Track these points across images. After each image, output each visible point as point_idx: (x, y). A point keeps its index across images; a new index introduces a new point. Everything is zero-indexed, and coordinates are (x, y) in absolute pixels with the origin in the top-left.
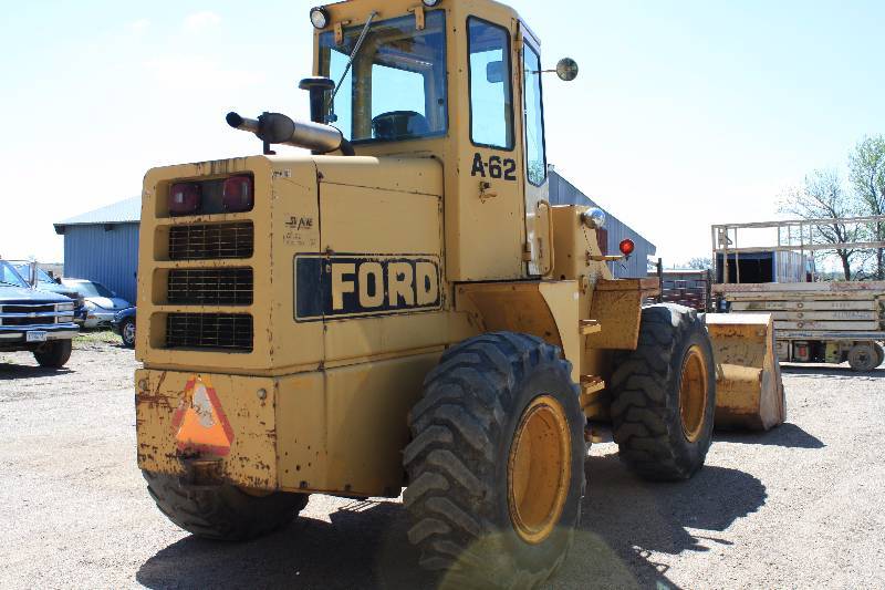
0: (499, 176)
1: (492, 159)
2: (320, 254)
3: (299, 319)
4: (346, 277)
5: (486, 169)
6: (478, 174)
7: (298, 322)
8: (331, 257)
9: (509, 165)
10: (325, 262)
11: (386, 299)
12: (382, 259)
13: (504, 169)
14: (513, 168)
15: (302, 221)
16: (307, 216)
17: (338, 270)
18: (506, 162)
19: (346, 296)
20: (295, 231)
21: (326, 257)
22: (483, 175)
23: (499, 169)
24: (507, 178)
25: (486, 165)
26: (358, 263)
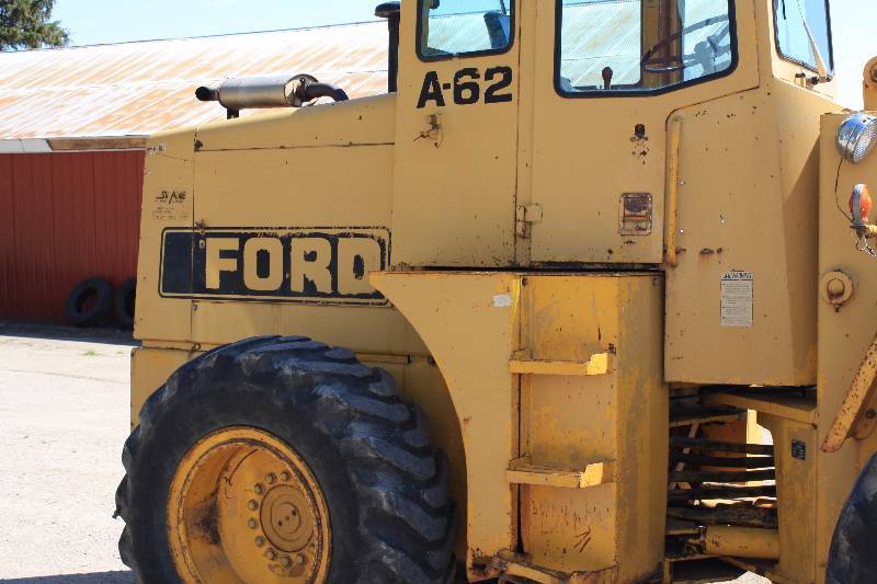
0: (474, 99)
1: (459, 75)
2: (194, 228)
3: (164, 294)
4: (225, 254)
5: (448, 95)
6: (431, 104)
7: (163, 297)
8: (204, 232)
9: (498, 77)
10: (198, 237)
11: (286, 282)
12: (282, 233)
13: (484, 85)
14: (507, 81)
15: (174, 195)
16: (179, 190)
17: (213, 246)
18: (489, 74)
19: (224, 275)
20: (165, 205)
21: (200, 231)
22: (441, 103)
23: (474, 88)
24: (490, 98)
25: (447, 86)
26: (243, 238)
